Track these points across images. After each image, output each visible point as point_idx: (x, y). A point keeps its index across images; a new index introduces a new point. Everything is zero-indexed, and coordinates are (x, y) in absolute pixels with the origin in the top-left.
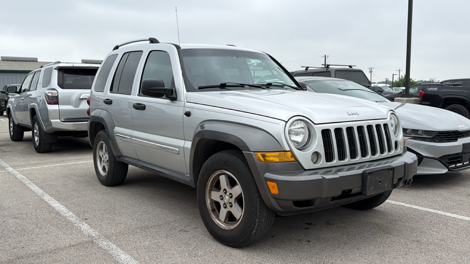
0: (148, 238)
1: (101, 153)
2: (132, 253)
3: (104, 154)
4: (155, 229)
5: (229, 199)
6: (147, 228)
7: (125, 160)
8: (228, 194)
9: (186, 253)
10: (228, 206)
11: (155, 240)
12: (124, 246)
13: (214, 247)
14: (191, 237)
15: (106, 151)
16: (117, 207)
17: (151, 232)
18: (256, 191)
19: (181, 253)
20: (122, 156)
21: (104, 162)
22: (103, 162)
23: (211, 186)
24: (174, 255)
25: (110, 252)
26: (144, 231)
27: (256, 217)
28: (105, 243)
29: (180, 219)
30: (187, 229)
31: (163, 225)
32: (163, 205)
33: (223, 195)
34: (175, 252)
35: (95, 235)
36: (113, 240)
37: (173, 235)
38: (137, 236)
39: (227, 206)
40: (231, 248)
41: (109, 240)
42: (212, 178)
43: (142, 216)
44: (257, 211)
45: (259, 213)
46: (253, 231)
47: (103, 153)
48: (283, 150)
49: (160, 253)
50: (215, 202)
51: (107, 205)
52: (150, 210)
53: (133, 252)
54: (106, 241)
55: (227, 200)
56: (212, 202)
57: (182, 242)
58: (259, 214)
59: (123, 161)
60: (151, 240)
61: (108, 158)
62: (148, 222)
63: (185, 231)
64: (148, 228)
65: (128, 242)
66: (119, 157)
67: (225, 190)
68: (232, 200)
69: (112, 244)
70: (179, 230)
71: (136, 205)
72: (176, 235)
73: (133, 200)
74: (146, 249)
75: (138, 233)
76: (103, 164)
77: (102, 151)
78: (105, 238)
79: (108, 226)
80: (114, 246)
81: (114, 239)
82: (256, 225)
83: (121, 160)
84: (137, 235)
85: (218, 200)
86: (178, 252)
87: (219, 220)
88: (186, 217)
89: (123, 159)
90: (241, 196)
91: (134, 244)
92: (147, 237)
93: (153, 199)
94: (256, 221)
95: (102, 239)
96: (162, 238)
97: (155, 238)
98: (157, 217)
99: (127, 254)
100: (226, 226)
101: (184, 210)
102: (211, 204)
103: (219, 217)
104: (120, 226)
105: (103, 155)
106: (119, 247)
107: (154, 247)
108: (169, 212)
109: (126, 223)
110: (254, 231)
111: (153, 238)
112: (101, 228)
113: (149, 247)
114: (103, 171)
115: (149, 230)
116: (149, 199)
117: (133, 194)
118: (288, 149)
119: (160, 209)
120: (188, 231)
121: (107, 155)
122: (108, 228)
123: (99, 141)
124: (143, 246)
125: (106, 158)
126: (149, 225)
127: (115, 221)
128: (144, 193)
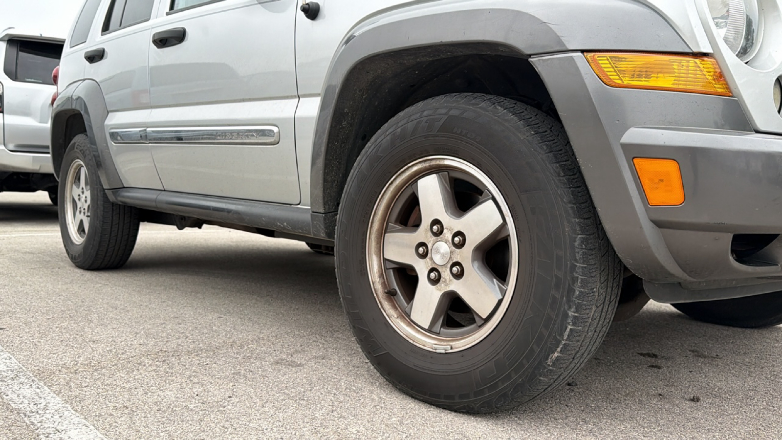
0: (172, 381)
1: (76, 191)
2: (111, 425)
3: (83, 193)
4: (197, 358)
5: (451, 252)
6: (173, 356)
7: (128, 197)
8: (448, 235)
9: (304, 427)
10: (446, 274)
11: (197, 386)
12: (90, 401)
13: (395, 410)
14: (315, 379)
15: (86, 184)
16: (98, 307)
17: (185, 366)
18: (572, 208)
19: (288, 427)
20: (124, 187)
21: (83, 211)
22: (80, 212)
23: (385, 219)
24: (264, 433)
25: (33, 419)
26: (164, 361)
27: (569, 301)
28: (27, 391)
29: (273, 337)
30: (298, 358)
31: (225, 348)
32: (225, 306)
33: (430, 240)
34: (266, 423)
35: (5, 369)
36: (59, 384)
37: (254, 374)
38: (141, 374)
39: (443, 275)
40: (453, 414)
41: (45, 384)
42: (392, 188)
43: (165, 328)
44: (575, 280)
45: (581, 287)
46: (553, 352)
47: (79, 191)
48: (687, 50)
49: (213, 425)
50: (394, 269)
51: (72, 302)
52: (187, 316)
53: (118, 420)
54: (34, 386)
55: (443, 255)
56: (386, 269)
57: (288, 395)
58: (581, 292)
59: (123, 200)
60: (184, 385)
61: (89, 202)
62: (179, 341)
63: (292, 364)
64: (177, 354)
65: (107, 391)
66: (115, 190)
67: (436, 222)
68: (465, 256)
69: (52, 394)
70: (272, 360)
71: (150, 304)
72: (264, 374)
73: (146, 295)
74: (165, 412)
75: (144, 366)
76: (80, 216)
77: (78, 186)
78: (33, 378)
79: (58, 346)
80: (55, 402)
81: (65, 379)
82: (568, 330)
83: (119, 199)
84: (141, 371)
85: (408, 257)
86: (277, 424)
87: (412, 323)
88: (289, 331)
89: (123, 197)
90: (503, 235)
91: (126, 396)
92: (169, 378)
93: (199, 295)
94: (566, 316)
95: (23, 379)
96: (220, 382)
97: (196, 380)
98: (205, 331)
99: (92, 427)
100: (436, 342)
101: (283, 318)
102: (381, 276)
103: (409, 316)
104: (92, 348)
105: (79, 195)
106: (71, 404)
107: (192, 407)
108: (240, 320)
109: (112, 340)
110: (556, 354)
111: (191, 381)
112: (33, 350)
113: (176, 406)
114: (80, 234)
115: (179, 359)
116: (187, 294)
117: (146, 285)
118: (706, 48)
119: (216, 315)
120: (300, 365)
121: (88, 194)
122: (55, 352)
123: (72, 161)
124: (156, 403)
125: (86, 201)
126: (181, 347)
127: (82, 335)
128: (176, 284)
